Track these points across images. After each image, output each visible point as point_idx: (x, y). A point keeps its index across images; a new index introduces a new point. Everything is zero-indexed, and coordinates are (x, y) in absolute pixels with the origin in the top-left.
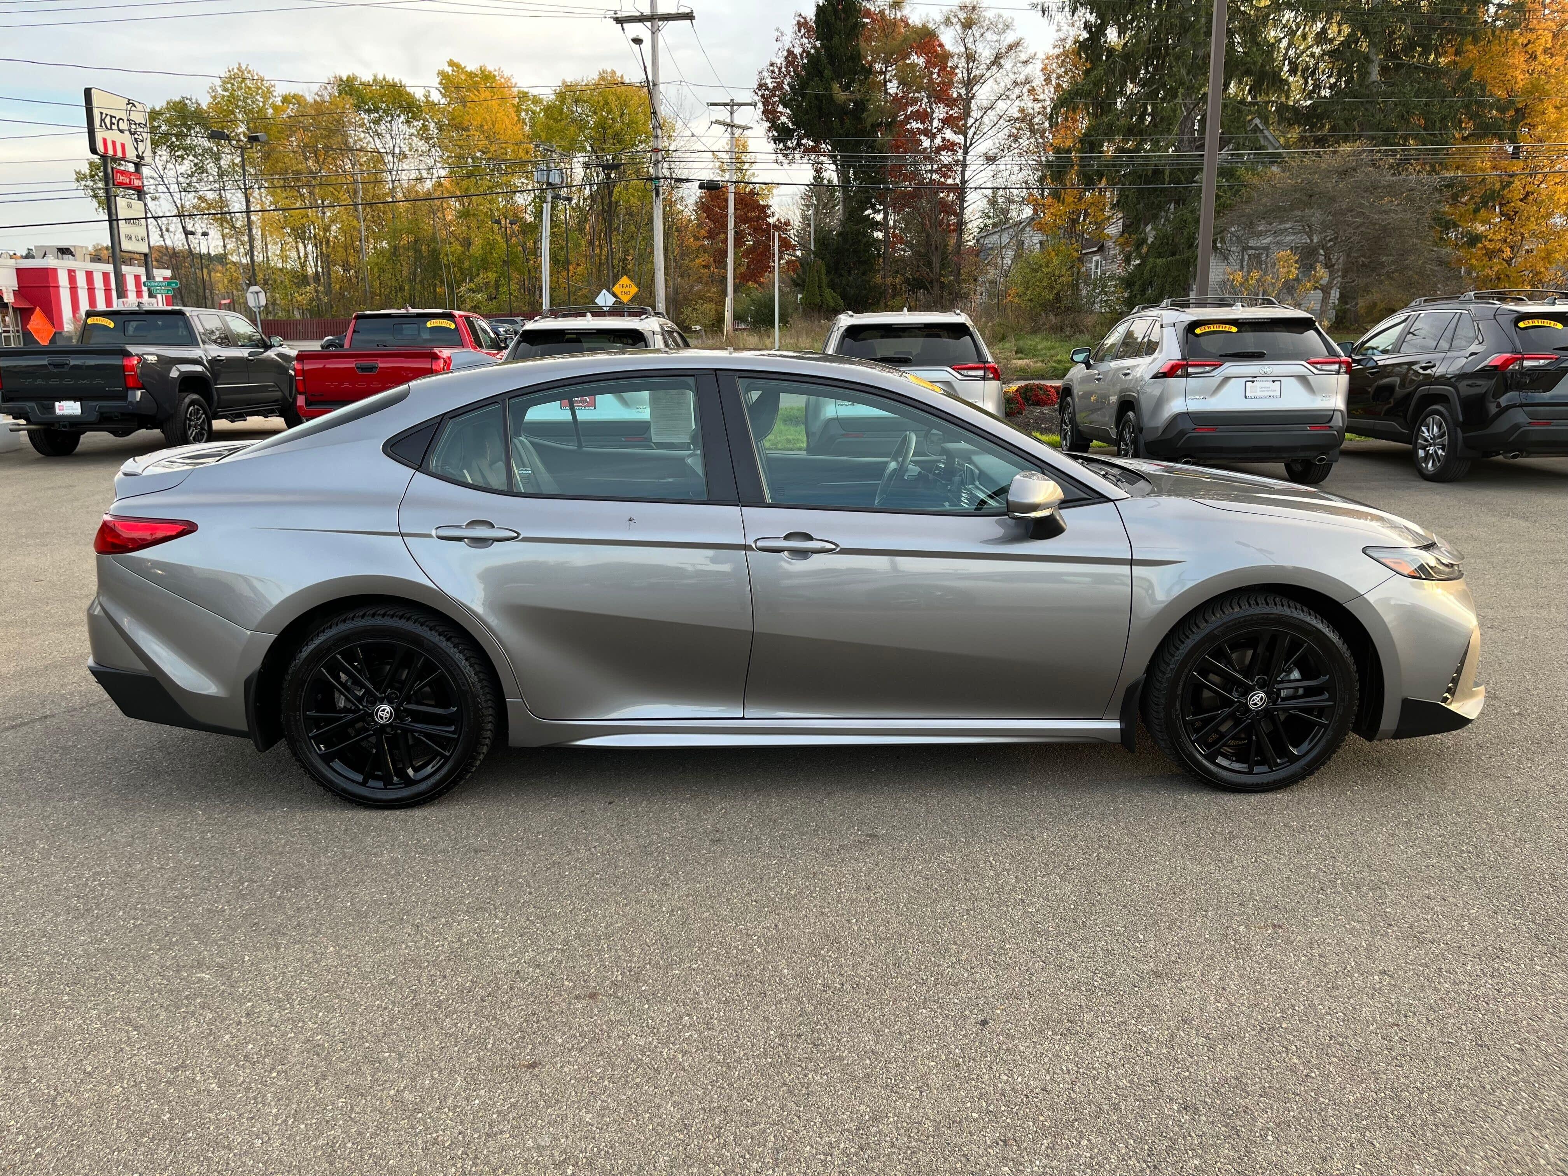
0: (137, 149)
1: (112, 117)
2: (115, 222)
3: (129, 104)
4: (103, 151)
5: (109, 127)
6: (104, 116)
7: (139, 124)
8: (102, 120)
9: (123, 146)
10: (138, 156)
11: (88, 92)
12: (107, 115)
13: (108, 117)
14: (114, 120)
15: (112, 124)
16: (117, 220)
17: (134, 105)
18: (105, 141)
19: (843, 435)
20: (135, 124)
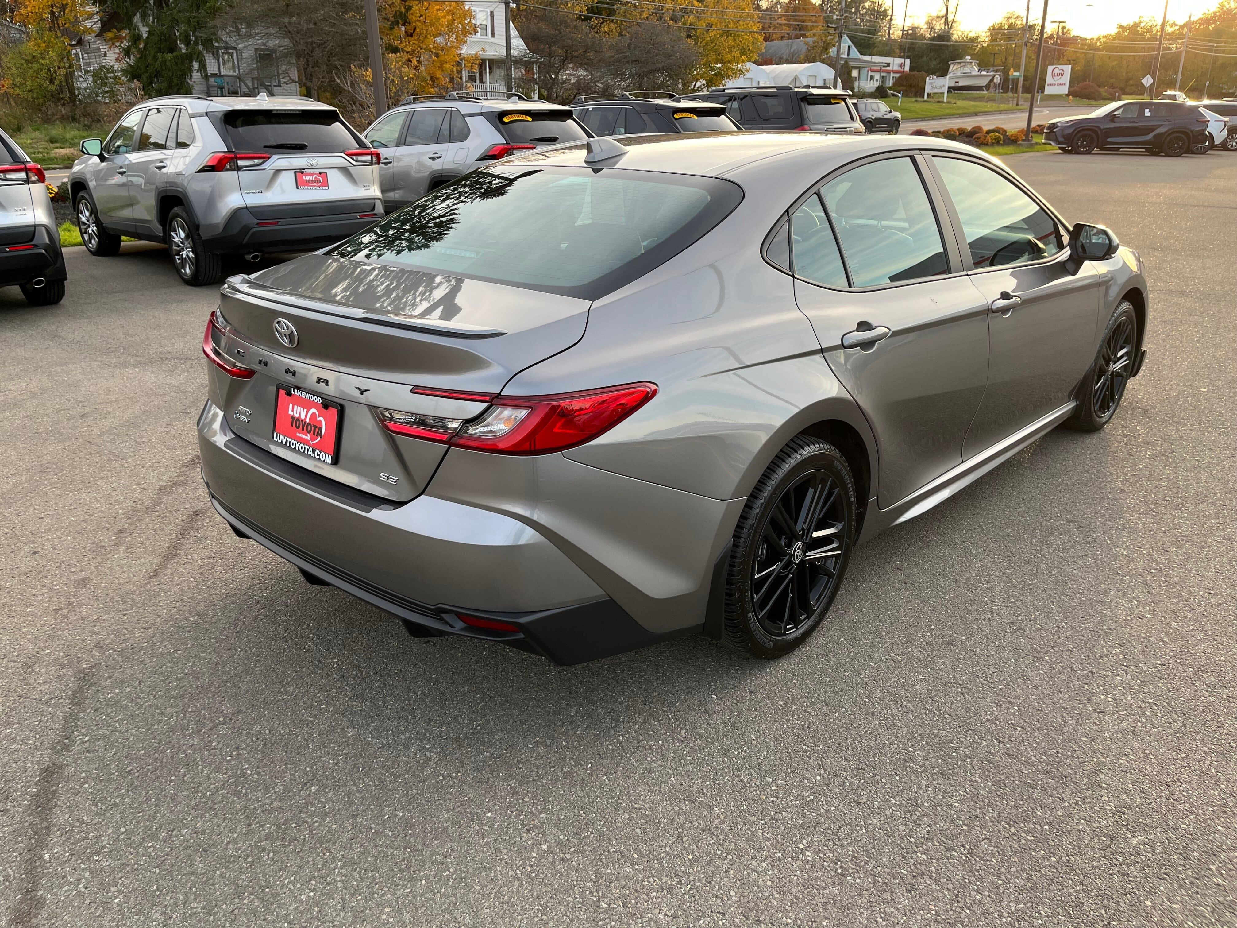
19: (258, 224)
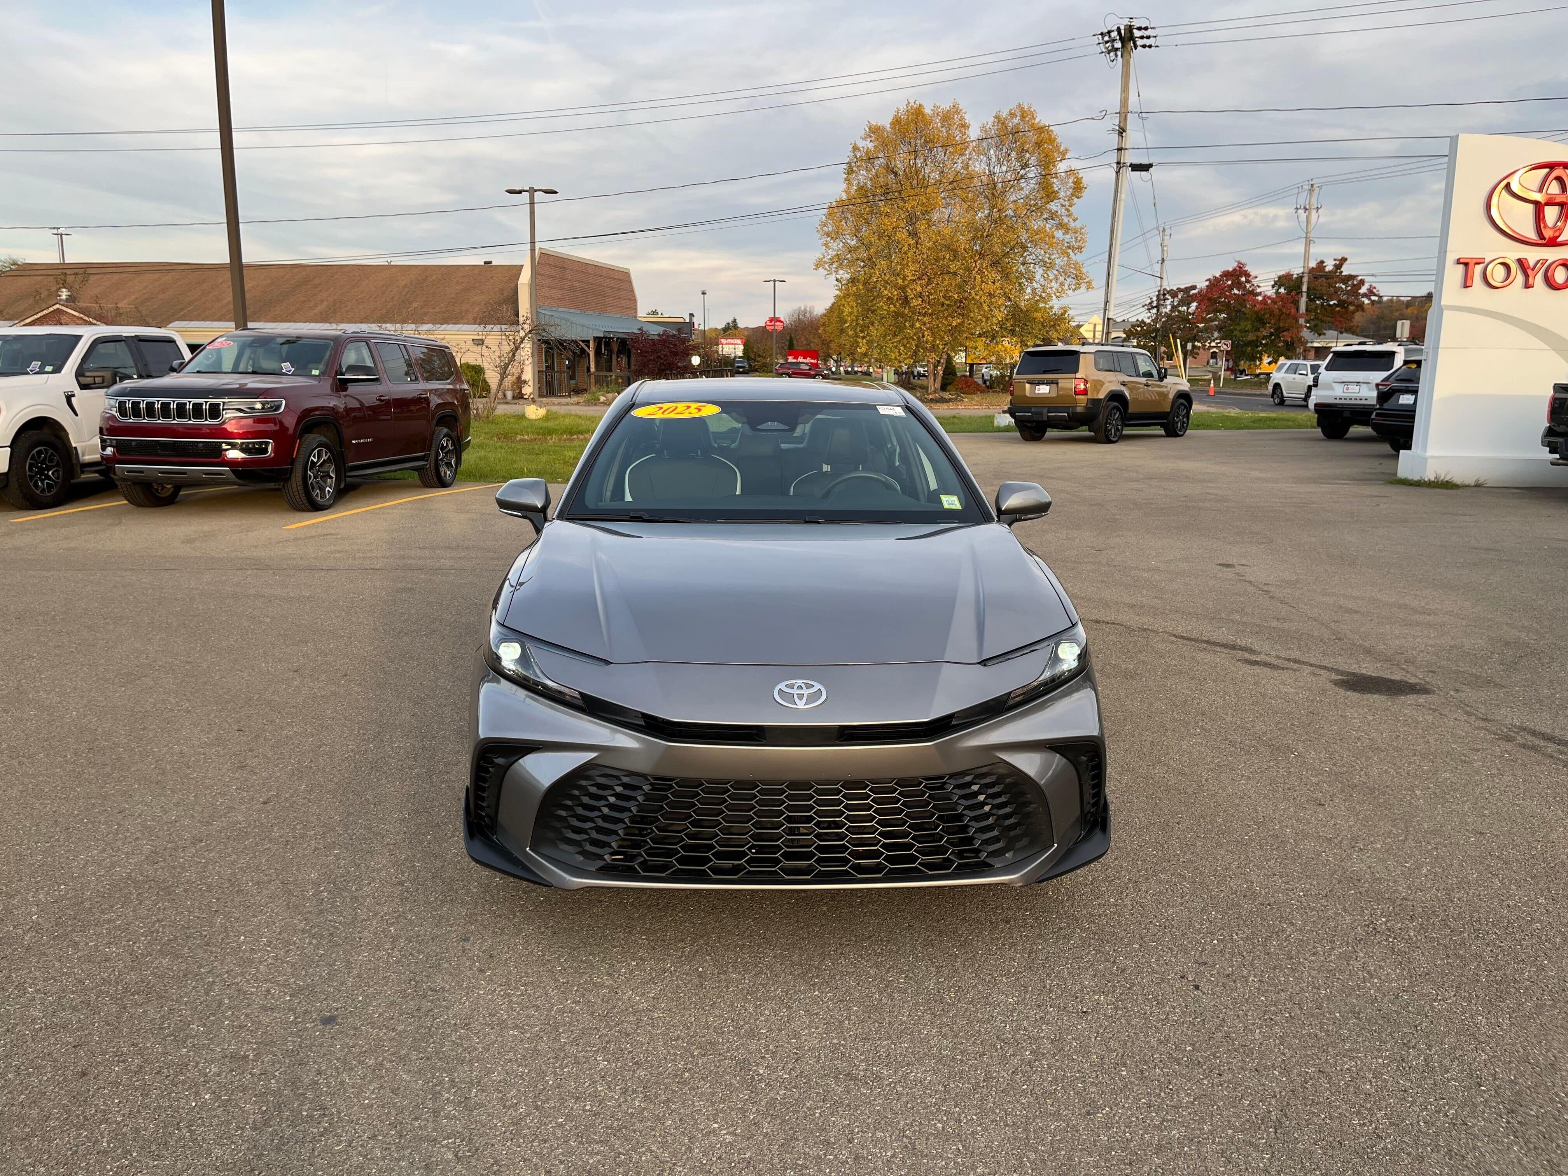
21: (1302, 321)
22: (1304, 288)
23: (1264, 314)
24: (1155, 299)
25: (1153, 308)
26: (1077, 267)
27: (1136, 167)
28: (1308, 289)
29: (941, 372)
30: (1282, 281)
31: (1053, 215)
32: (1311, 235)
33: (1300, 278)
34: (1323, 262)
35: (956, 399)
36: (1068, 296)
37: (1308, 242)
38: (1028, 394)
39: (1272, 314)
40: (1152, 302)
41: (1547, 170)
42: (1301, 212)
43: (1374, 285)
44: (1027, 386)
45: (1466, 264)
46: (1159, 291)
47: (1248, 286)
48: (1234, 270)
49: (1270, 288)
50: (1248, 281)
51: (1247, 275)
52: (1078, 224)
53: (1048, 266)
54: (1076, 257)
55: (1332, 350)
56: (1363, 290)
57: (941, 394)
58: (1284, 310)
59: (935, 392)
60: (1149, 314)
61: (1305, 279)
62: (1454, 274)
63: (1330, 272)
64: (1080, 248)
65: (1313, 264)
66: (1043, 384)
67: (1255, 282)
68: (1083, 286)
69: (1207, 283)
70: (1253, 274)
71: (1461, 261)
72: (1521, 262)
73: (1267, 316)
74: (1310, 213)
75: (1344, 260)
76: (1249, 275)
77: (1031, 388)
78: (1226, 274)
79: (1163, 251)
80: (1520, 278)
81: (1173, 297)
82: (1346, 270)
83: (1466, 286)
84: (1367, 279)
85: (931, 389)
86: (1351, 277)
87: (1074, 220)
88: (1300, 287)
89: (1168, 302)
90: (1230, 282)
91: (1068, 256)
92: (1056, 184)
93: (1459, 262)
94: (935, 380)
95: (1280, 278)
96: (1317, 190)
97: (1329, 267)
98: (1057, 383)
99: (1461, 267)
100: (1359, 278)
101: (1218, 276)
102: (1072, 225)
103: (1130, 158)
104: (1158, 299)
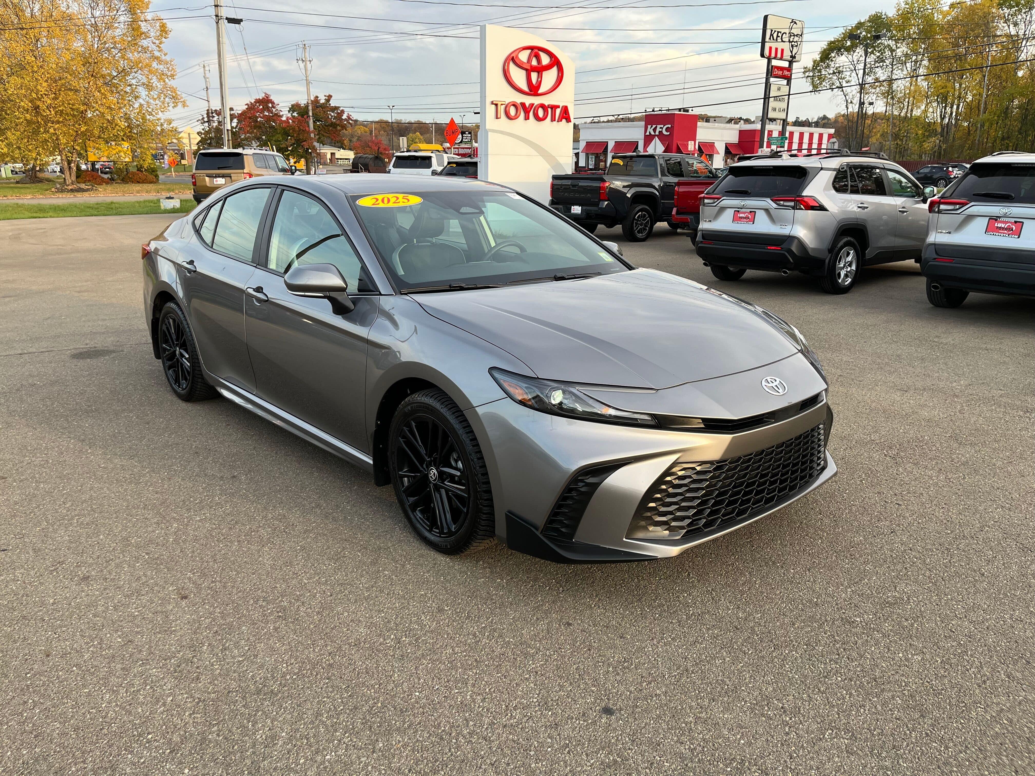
0: (791, 52)
1: (778, 32)
2: (767, 99)
3: (792, 22)
4: (768, 55)
5: (775, 38)
6: (773, 32)
7: (797, 35)
8: (772, 35)
9: (782, 50)
10: (791, 57)
11: (766, 18)
12: (775, 31)
13: (776, 33)
14: (780, 35)
15: (778, 36)
16: (769, 98)
17: (795, 23)
18: (771, 48)
20: (794, 35)
21: (312, 135)
22: (311, 114)
23: (289, 130)
24: (205, 116)
25: (205, 122)
26: (174, 90)
27: (231, 21)
28: (313, 114)
29: (75, 168)
30: (293, 108)
31: (145, 50)
32: (309, 78)
33: (307, 106)
34: (317, 97)
35: (92, 189)
36: (169, 111)
37: (308, 83)
38: (208, 185)
39: (294, 130)
40: (203, 119)
41: (530, 51)
42: (300, 62)
43: (350, 113)
44: (207, 179)
45: (496, 105)
46: (208, 110)
47: (274, 110)
48: (263, 98)
49: (287, 112)
50: (273, 107)
51: (273, 103)
52: (168, 58)
53: (149, 87)
54: (171, 83)
55: (395, 155)
56: (344, 117)
57: (78, 185)
58: (301, 128)
59: (73, 184)
60: (203, 127)
61: (310, 108)
62: (491, 110)
63: (323, 104)
64: (172, 76)
65: (312, 98)
66: (219, 177)
67: (278, 107)
68: (180, 105)
69: (246, 107)
70: (276, 102)
71: (494, 102)
72: (523, 105)
73: (291, 131)
74: (306, 64)
75: (330, 97)
76: (274, 103)
77: (210, 180)
78: (258, 101)
79: (206, 81)
80: (522, 114)
81: (218, 115)
82: (333, 103)
83: (497, 118)
84: (345, 109)
85: (69, 181)
86: (336, 108)
87: (165, 55)
88: (307, 113)
89: (215, 119)
90: (261, 107)
91: (164, 81)
92: (144, 27)
93: (492, 103)
94: (70, 174)
95: (292, 106)
96: (308, 49)
97: (322, 101)
98: (231, 177)
99: (494, 106)
100: (341, 109)
101: (253, 102)
102: (163, 57)
103: (225, 13)
104: (208, 116)
